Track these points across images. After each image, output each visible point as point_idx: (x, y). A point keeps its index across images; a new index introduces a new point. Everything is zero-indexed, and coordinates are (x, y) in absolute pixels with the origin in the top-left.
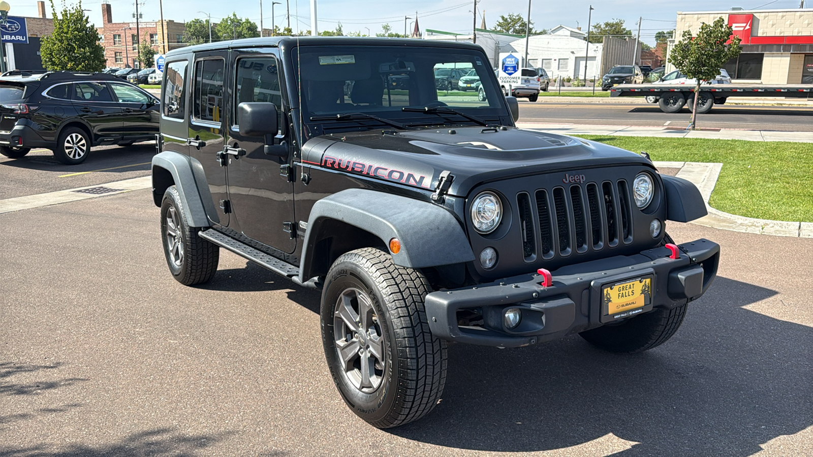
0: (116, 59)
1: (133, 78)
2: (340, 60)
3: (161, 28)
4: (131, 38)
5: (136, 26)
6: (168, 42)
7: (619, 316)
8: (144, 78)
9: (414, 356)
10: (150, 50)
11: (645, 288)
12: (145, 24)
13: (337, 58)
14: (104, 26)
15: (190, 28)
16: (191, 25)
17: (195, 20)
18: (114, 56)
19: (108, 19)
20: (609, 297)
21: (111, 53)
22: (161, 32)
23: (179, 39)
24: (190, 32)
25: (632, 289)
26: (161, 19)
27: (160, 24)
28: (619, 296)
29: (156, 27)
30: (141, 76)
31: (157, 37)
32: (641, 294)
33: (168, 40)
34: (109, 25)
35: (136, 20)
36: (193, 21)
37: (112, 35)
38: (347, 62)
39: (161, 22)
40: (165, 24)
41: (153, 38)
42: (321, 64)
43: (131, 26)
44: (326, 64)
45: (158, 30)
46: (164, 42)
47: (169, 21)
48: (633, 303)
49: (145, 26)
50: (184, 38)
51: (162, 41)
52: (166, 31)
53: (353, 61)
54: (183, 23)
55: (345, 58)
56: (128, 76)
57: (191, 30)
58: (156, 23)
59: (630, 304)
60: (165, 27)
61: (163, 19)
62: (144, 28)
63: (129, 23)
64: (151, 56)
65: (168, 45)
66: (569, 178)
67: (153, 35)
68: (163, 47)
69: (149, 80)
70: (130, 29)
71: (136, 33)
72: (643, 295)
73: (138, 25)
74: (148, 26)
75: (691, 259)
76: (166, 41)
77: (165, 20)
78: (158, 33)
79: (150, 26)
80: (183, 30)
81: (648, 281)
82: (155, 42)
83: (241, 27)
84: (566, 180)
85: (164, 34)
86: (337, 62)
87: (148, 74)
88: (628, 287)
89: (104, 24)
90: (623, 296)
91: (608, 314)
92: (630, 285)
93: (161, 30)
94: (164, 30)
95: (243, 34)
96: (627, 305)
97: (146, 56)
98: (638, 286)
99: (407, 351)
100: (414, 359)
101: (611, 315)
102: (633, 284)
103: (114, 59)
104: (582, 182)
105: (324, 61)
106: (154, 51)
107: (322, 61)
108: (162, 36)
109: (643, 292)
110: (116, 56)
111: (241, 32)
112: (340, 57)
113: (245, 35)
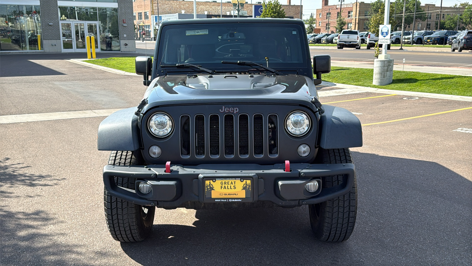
0: (326, 28)
1: (325, 40)
2: (199, 32)
3: (355, 7)
4: (337, 15)
5: (340, 7)
6: (359, 16)
7: (220, 200)
8: (331, 40)
9: (109, 201)
10: (343, 22)
11: (246, 186)
12: (346, 5)
13: (197, 31)
14: (322, 8)
15: (374, 6)
16: (374, 4)
17: (378, 1)
18: (325, 26)
19: (325, 4)
20: (211, 186)
21: (324, 24)
22: (355, 10)
23: (366, 14)
24: (373, 9)
25: (234, 185)
26: (356, 2)
27: (355, 4)
28: (221, 188)
29: (353, 7)
30: (329, 39)
31: (352, 13)
32: (243, 189)
33: (359, 15)
34: (325, 7)
35: (341, 3)
36: (376, 2)
37: (326, 13)
38: (203, 34)
39: (356, 3)
40: (358, 4)
41: (350, 14)
42: (187, 35)
43: (338, 7)
44: (190, 35)
45: (353, 9)
46: (356, 16)
47: (361, 2)
48: (235, 194)
49: (346, 7)
50: (369, 13)
51: (355, 15)
52: (358, 9)
53: (207, 33)
54: (370, 3)
55: (202, 31)
56: (322, 39)
57: (374, 8)
58: (353, 4)
59: (232, 194)
60: (358, 7)
61: (358, 1)
62: (345, 8)
63: (336, 5)
64: (343, 25)
65: (359, 18)
66: (225, 109)
67: (350, 12)
68: (355, 19)
69: (334, 41)
70: (337, 8)
71: (339, 10)
72: (244, 191)
73: (341, 6)
74: (348, 6)
75: (300, 173)
76: (358, 15)
77: (359, 2)
78: (353, 10)
79: (349, 6)
80: (369, 8)
81: (249, 182)
82: (350, 17)
83: (409, 4)
84: (222, 110)
85: (357, 11)
86: (197, 34)
87: (334, 37)
88: (230, 183)
89: (322, 6)
90: (225, 187)
91: (211, 198)
92: (232, 182)
93: (355, 9)
94: (357, 8)
95: (409, 8)
96: (229, 194)
97: (340, 25)
98: (239, 185)
99: (106, 197)
100: (109, 202)
101: (213, 198)
102: (235, 182)
103: (325, 28)
104: (235, 113)
105: (189, 33)
106: (345, 22)
107: (187, 33)
108: (355, 12)
109: (244, 188)
110: (327, 26)
111: (408, 7)
112: (199, 31)
113: (411, 9)
